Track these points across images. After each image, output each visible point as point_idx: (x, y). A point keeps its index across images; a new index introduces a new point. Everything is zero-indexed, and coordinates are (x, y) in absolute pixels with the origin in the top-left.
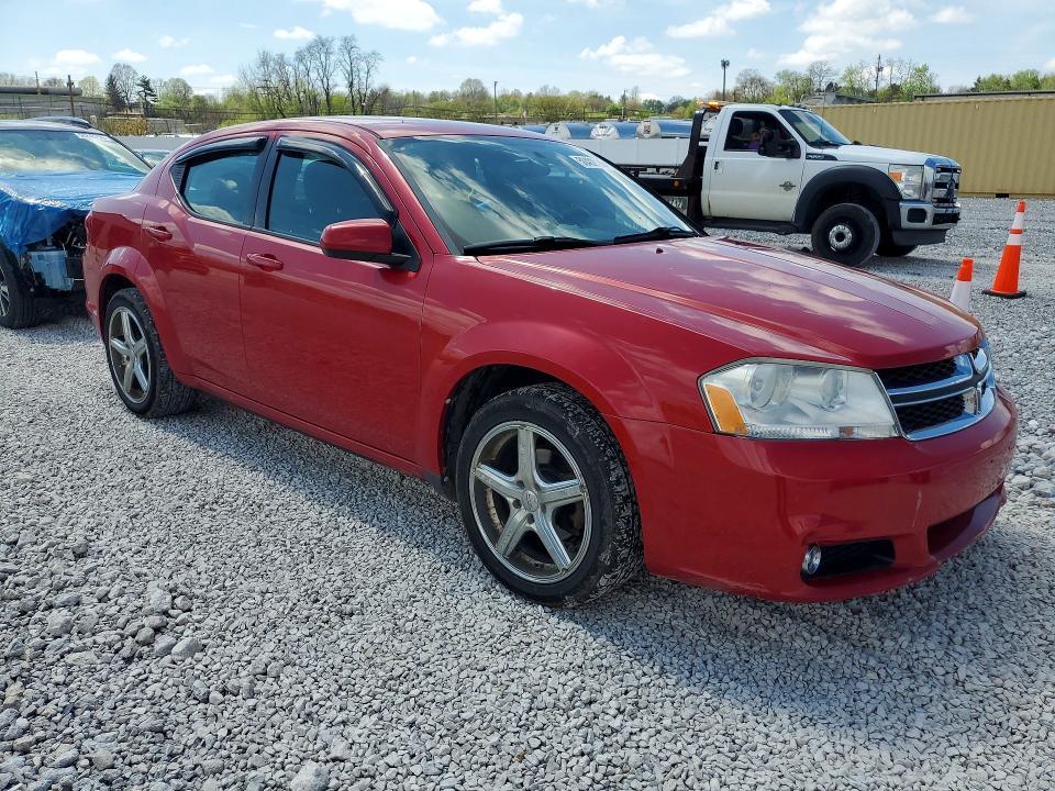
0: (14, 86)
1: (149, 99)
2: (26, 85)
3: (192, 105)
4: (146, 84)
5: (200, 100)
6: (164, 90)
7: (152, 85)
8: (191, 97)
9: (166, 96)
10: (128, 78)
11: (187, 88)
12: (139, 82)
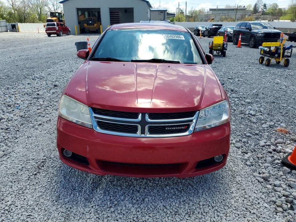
0: (229, 8)
1: (264, 10)
2: (232, 8)
3: (277, 11)
4: (265, 6)
5: (280, 9)
6: (270, 7)
7: (266, 6)
8: (278, 8)
9: (270, 9)
10: (260, 4)
11: (277, 6)
12: (263, 5)
